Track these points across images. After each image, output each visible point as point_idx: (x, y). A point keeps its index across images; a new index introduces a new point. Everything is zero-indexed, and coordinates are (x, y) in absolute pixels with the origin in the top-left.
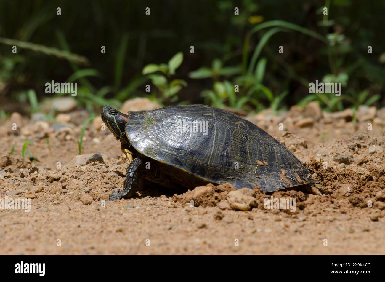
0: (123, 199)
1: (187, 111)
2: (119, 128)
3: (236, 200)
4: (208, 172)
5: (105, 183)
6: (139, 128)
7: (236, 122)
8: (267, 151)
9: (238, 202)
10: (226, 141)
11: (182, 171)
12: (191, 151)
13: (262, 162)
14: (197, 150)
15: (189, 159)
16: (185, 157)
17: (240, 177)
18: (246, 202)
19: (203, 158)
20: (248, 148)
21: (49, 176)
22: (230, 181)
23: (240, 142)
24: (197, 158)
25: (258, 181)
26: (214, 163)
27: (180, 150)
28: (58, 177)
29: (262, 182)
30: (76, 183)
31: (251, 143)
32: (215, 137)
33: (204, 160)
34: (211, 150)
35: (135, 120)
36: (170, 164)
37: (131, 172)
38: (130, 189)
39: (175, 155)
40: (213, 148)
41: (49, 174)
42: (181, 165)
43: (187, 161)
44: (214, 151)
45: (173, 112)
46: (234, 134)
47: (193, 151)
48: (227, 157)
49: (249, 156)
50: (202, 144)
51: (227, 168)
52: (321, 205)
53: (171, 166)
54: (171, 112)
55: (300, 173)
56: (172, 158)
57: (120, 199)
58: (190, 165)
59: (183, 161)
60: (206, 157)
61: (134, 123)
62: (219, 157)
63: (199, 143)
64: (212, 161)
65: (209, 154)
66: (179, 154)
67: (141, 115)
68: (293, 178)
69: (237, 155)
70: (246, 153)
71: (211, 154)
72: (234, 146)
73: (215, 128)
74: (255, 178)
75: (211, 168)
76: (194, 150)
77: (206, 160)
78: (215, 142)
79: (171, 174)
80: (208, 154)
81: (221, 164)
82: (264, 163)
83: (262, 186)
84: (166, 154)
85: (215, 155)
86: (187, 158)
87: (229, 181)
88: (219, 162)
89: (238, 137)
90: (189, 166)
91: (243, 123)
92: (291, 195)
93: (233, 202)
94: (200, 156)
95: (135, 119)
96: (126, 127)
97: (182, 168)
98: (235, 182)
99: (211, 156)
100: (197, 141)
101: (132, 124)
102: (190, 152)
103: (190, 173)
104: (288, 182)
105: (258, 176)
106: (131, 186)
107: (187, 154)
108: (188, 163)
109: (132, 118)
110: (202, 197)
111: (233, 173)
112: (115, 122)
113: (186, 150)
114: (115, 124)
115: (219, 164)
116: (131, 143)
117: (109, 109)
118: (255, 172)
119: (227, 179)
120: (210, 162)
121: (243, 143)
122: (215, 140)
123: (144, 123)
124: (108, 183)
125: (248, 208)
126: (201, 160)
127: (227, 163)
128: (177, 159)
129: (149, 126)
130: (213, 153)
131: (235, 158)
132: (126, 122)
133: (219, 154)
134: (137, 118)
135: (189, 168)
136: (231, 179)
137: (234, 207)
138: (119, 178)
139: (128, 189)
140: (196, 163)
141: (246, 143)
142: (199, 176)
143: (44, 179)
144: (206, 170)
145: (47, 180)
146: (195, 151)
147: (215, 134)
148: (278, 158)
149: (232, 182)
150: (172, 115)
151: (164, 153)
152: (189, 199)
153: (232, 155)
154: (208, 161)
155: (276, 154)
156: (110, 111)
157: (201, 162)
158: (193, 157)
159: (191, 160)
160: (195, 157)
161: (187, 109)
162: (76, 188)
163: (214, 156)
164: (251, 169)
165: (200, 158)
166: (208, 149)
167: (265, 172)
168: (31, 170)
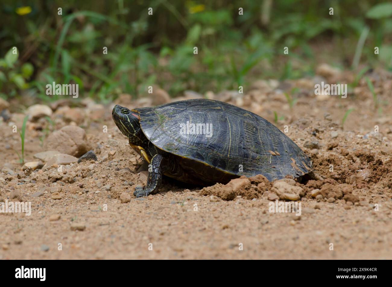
0: (151, 195)
1: (197, 105)
2: (132, 126)
3: (285, 191)
4: (228, 164)
5: (122, 180)
6: (154, 124)
7: (244, 114)
8: (276, 141)
9: (288, 192)
10: (241, 133)
11: (204, 164)
12: (211, 145)
13: (275, 152)
14: (216, 143)
15: (210, 153)
16: (206, 151)
17: (258, 168)
18: (296, 192)
19: (223, 151)
20: (260, 139)
21: (51, 176)
22: (250, 173)
23: (252, 133)
24: (217, 152)
25: (274, 171)
26: (233, 155)
27: (200, 144)
28: (60, 177)
29: (278, 172)
30: (91, 182)
31: (261, 134)
32: (230, 130)
33: (224, 153)
34: (229, 143)
35: (147, 118)
36: (192, 159)
37: (155, 169)
38: (156, 185)
39: (195, 150)
40: (231, 141)
41: (50, 174)
42: (203, 159)
43: (208, 155)
44: (232, 144)
45: (183, 108)
46: (246, 126)
47: (213, 145)
48: (244, 149)
49: (262, 147)
50: (219, 137)
51: (245, 159)
52: (360, 191)
53: (193, 161)
54: (182, 108)
55: (305, 161)
56: (193, 152)
57: (148, 195)
58: (211, 158)
59: (204, 155)
60: (225, 150)
61: (148, 120)
62: (237, 149)
63: (217, 137)
64: (231, 154)
65: (228, 147)
66: (199, 148)
67: (152, 112)
68: (302, 166)
69: (252, 146)
70: (259, 144)
71: (230, 147)
72: (248, 137)
73: (228, 121)
74: (271, 167)
75: (231, 161)
76: (213, 143)
77: (226, 152)
78: (231, 134)
79: (192, 168)
80: (226, 147)
81: (240, 156)
82: (276, 153)
83: (279, 175)
84: (187, 149)
85: (233, 147)
86: (208, 152)
87: (248, 172)
88: (237, 154)
89: (250, 128)
90: (210, 160)
91: (249, 115)
92: (332, 183)
93: (282, 193)
94: (220, 149)
95: (146, 116)
96: (141, 125)
97: (204, 162)
98: (254, 173)
99: (230, 149)
100: (215, 135)
101: (146, 121)
102: (209, 146)
103: (212, 166)
104: (300, 170)
105: (273, 166)
106: (157, 181)
107: (208, 148)
108: (209, 156)
109: (143, 115)
110: (241, 189)
111: (251, 164)
112: (129, 120)
113: (206, 143)
114: (129, 122)
115: (238, 156)
116: (149, 139)
117: (121, 109)
118: (270, 162)
119: (246, 170)
120: (230, 155)
121: (255, 134)
122: (231, 133)
123: (157, 119)
124: (125, 181)
125: (298, 198)
126: (221, 153)
127: (245, 155)
128: (198, 153)
129: (163, 123)
130: (231, 146)
131: (251, 149)
132: (139, 120)
133: (237, 146)
134: (148, 115)
135: (211, 161)
136: (250, 171)
137: (284, 197)
138: (131, 175)
139: (155, 185)
140: (217, 157)
141: (257, 134)
142: (221, 169)
143: (45, 180)
144: (226, 162)
145: (49, 180)
146: (215, 145)
147: (230, 126)
148: (286, 148)
149: (251, 173)
150: (184, 110)
151: (184, 148)
152: (228, 192)
153: (248, 147)
154: (228, 154)
155: (283, 143)
156: (122, 110)
157: (222, 155)
158: (213, 150)
159: (212, 153)
160: (215, 151)
161: (196, 103)
162: (94, 187)
163: (233, 149)
164: (266, 159)
165: (220, 151)
166: (226, 142)
167: (278, 161)
168: (27, 171)
